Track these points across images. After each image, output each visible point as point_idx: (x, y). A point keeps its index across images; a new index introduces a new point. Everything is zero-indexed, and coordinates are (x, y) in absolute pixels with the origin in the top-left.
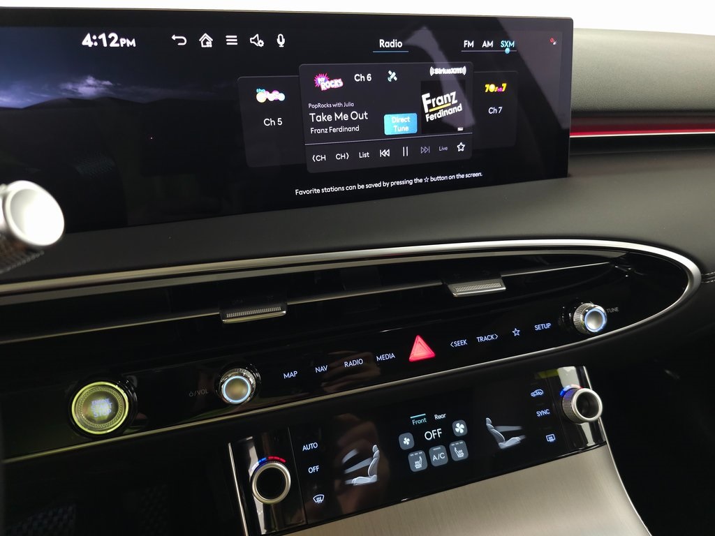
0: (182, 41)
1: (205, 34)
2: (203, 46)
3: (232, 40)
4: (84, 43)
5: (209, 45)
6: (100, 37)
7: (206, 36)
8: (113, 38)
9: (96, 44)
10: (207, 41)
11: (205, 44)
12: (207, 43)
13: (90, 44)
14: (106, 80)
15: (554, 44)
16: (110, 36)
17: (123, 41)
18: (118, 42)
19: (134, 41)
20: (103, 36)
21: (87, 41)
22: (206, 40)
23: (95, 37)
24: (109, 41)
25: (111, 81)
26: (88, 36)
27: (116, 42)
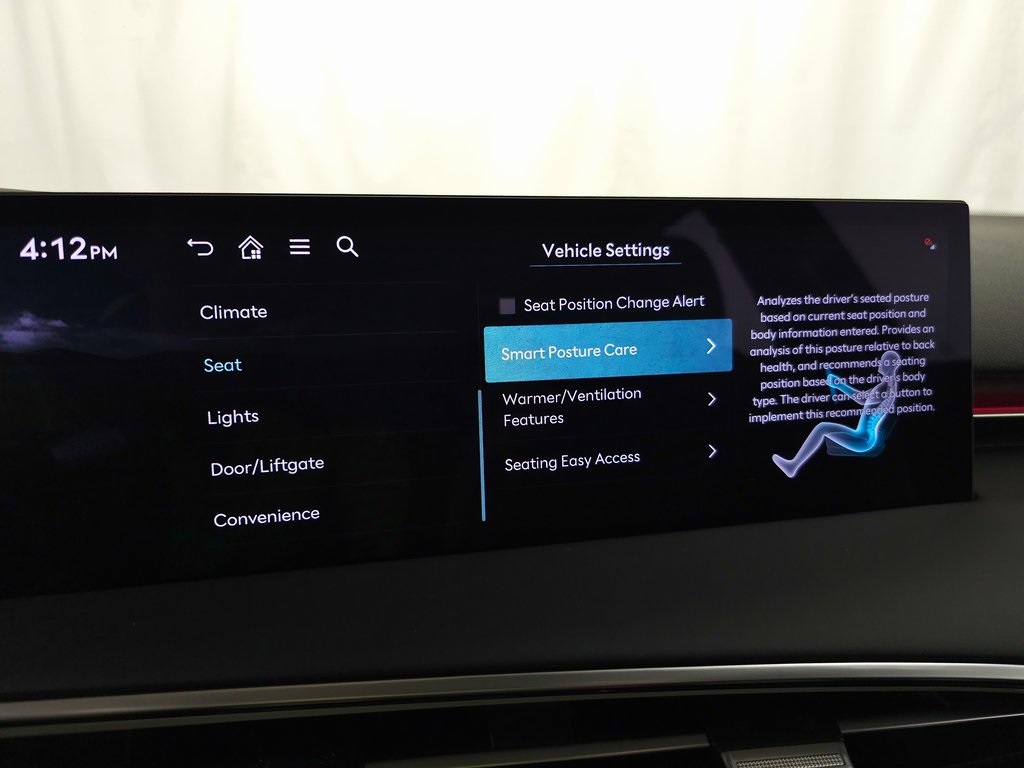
0: (206, 249)
1: (250, 237)
2: (244, 258)
3: (300, 247)
4: (24, 254)
5: (256, 255)
6: (53, 244)
7: (250, 240)
8: (78, 244)
9: (44, 255)
10: (252, 249)
11: (248, 253)
12: (253, 252)
13: (34, 255)
14: (56, 319)
15: (933, 247)
16: (72, 242)
17: (94, 250)
18: (86, 251)
19: (115, 250)
20: (59, 242)
21: (30, 251)
22: (251, 247)
23: (43, 244)
24: (69, 249)
25: (64, 321)
26: (32, 244)
27: (81, 253)
